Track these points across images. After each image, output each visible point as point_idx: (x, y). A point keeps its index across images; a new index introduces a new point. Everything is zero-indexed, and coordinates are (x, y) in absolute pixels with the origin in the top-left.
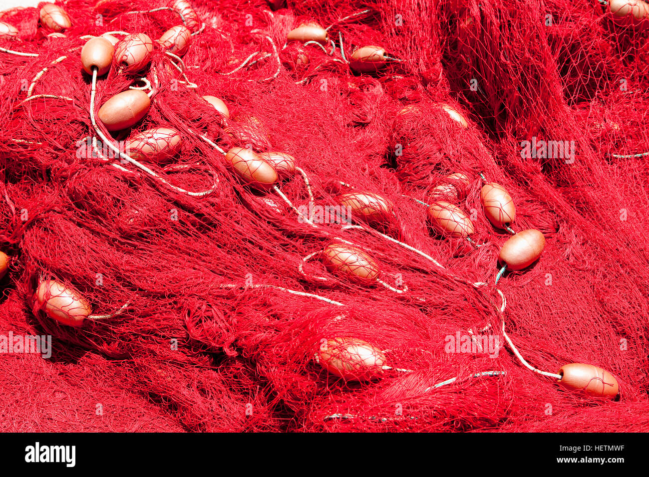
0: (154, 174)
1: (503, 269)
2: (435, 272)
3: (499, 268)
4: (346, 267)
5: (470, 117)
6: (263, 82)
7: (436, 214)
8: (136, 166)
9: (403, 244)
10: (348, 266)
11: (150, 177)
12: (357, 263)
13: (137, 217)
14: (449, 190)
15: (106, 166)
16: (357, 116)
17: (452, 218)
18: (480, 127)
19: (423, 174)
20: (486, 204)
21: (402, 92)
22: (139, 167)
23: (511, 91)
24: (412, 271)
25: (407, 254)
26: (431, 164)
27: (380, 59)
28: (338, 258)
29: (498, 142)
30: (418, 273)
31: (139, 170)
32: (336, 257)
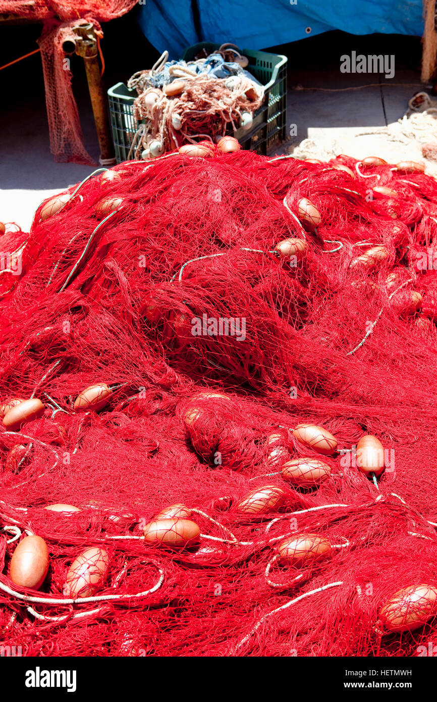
0: (117, 597)
1: (375, 479)
2: (351, 512)
3: (371, 479)
4: (310, 553)
5: (227, 391)
6: (54, 469)
7: (296, 474)
8: (98, 601)
9: (311, 509)
10: (311, 551)
11: (116, 602)
12: (315, 545)
13: (135, 645)
14: (281, 452)
15: (70, 623)
16: (149, 446)
17: (312, 468)
18: (241, 394)
19: (251, 453)
20: (311, 443)
21: (149, 408)
22: (101, 601)
23: (256, 352)
24: (336, 524)
25: (321, 514)
26: (251, 441)
27: (108, 393)
28: (298, 552)
29: (264, 395)
30: (341, 522)
31: (103, 603)
32: (296, 552)
